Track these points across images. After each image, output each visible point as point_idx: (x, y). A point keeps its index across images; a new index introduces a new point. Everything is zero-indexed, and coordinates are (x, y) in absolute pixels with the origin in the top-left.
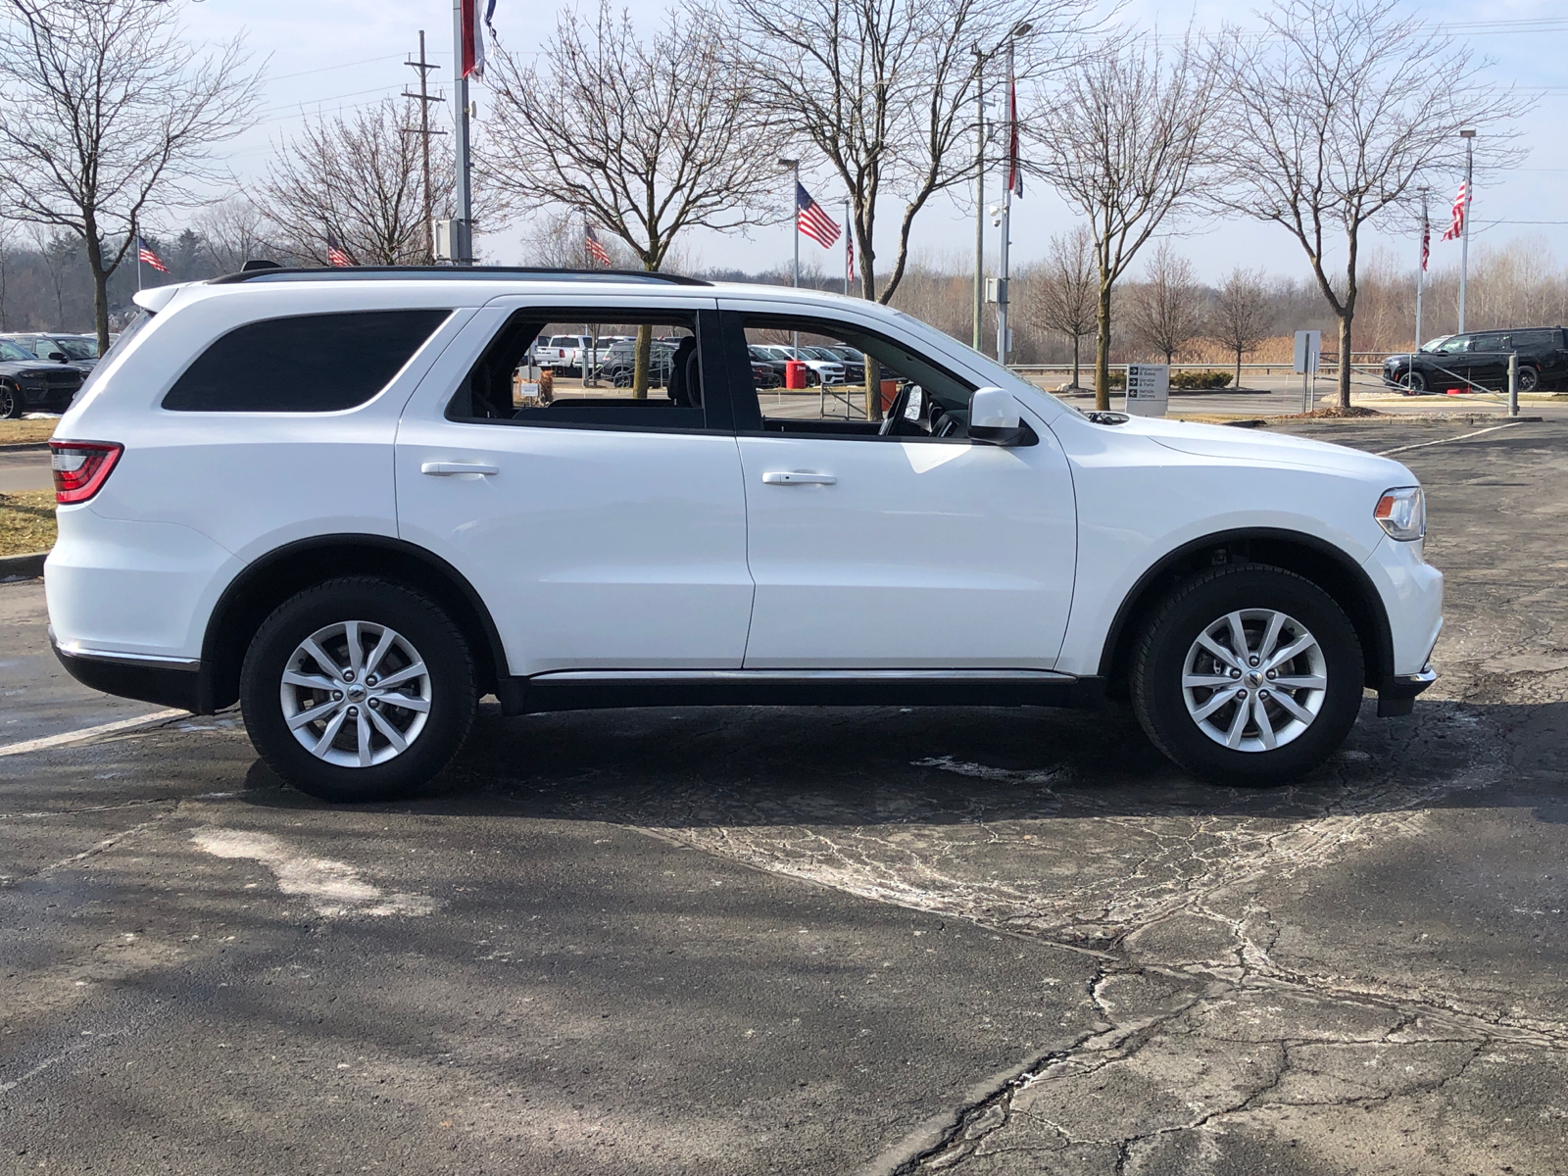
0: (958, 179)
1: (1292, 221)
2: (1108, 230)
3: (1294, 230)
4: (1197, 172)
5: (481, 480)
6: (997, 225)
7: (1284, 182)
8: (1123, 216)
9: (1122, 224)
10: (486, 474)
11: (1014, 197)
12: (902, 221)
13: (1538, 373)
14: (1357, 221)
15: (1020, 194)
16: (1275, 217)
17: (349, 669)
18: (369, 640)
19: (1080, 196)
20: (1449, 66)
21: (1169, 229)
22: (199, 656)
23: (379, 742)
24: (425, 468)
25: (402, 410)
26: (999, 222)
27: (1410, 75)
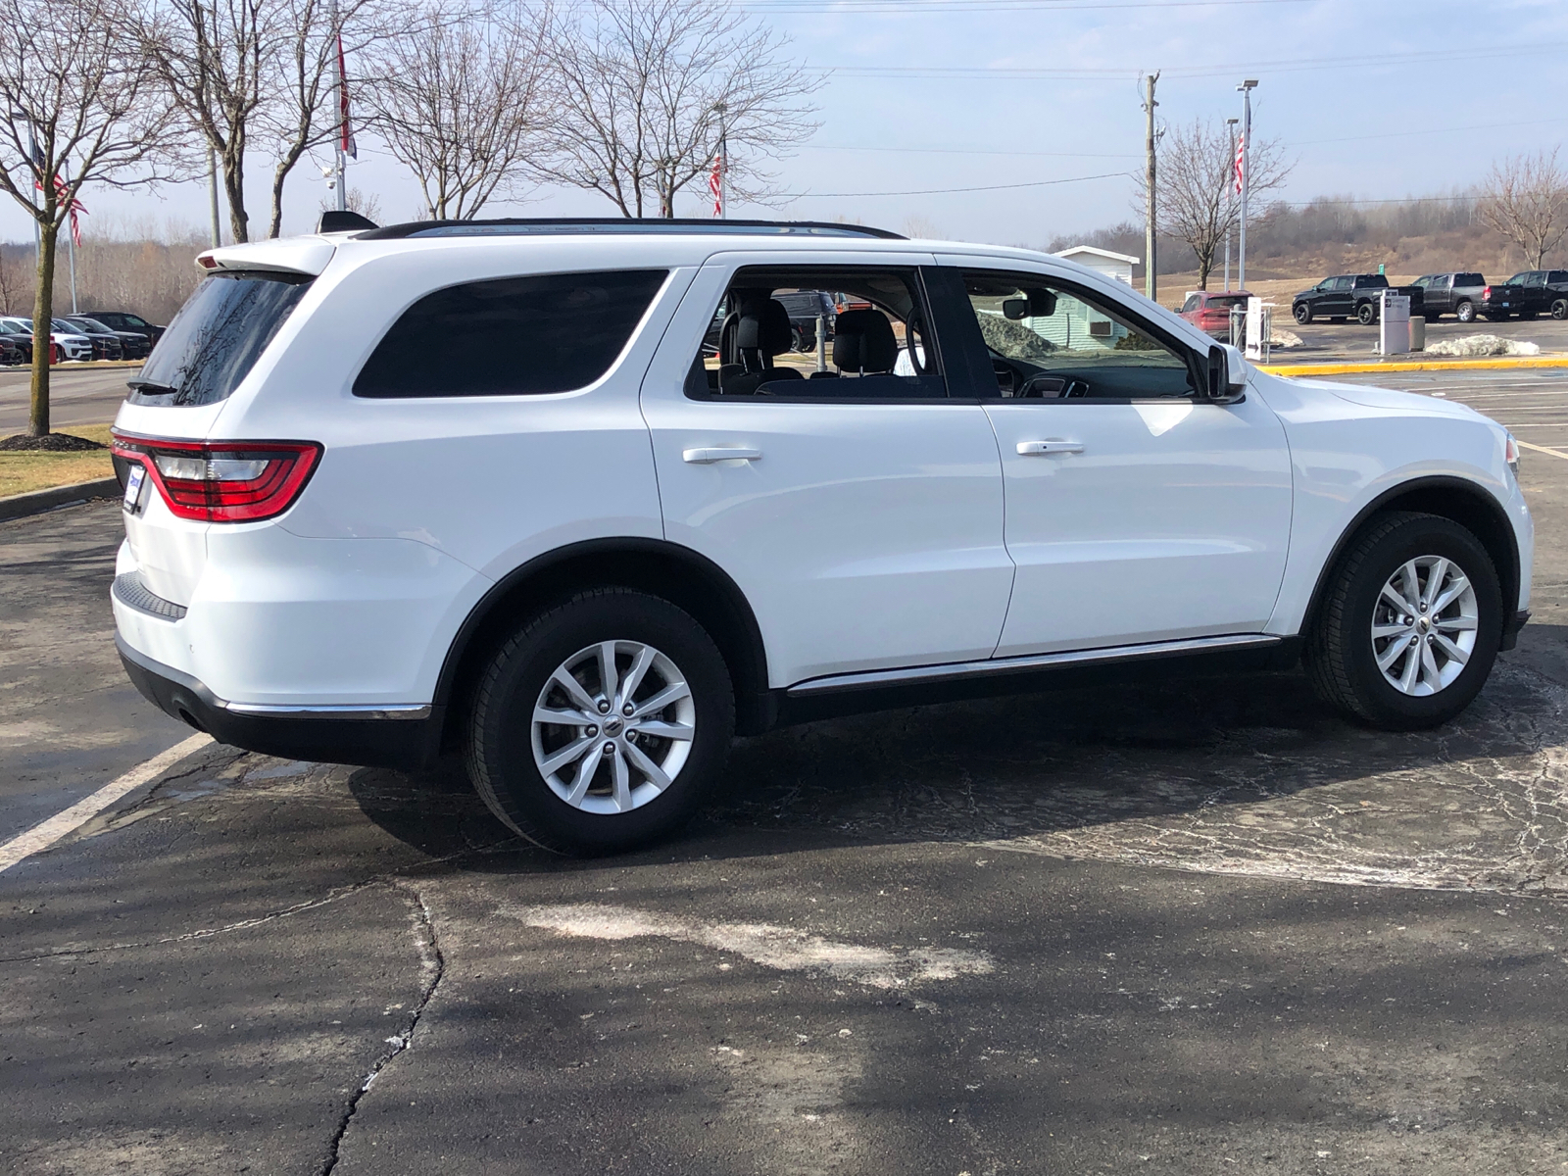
0: (324, 138)
1: (612, 190)
2: (443, 195)
3: (615, 200)
4: (530, 137)
5: (745, 467)
6: (331, 188)
7: (602, 150)
8: (460, 179)
9: (459, 187)
10: (750, 459)
11: (349, 159)
12: (274, 181)
13: (801, 335)
14: (673, 190)
15: (354, 155)
16: (595, 185)
17: (603, 697)
18: (624, 662)
19: (408, 159)
20: (750, 41)
21: (507, 195)
22: (431, 701)
23: (638, 779)
24: (688, 455)
25: (640, 389)
26: (333, 184)
27: (712, 48)
